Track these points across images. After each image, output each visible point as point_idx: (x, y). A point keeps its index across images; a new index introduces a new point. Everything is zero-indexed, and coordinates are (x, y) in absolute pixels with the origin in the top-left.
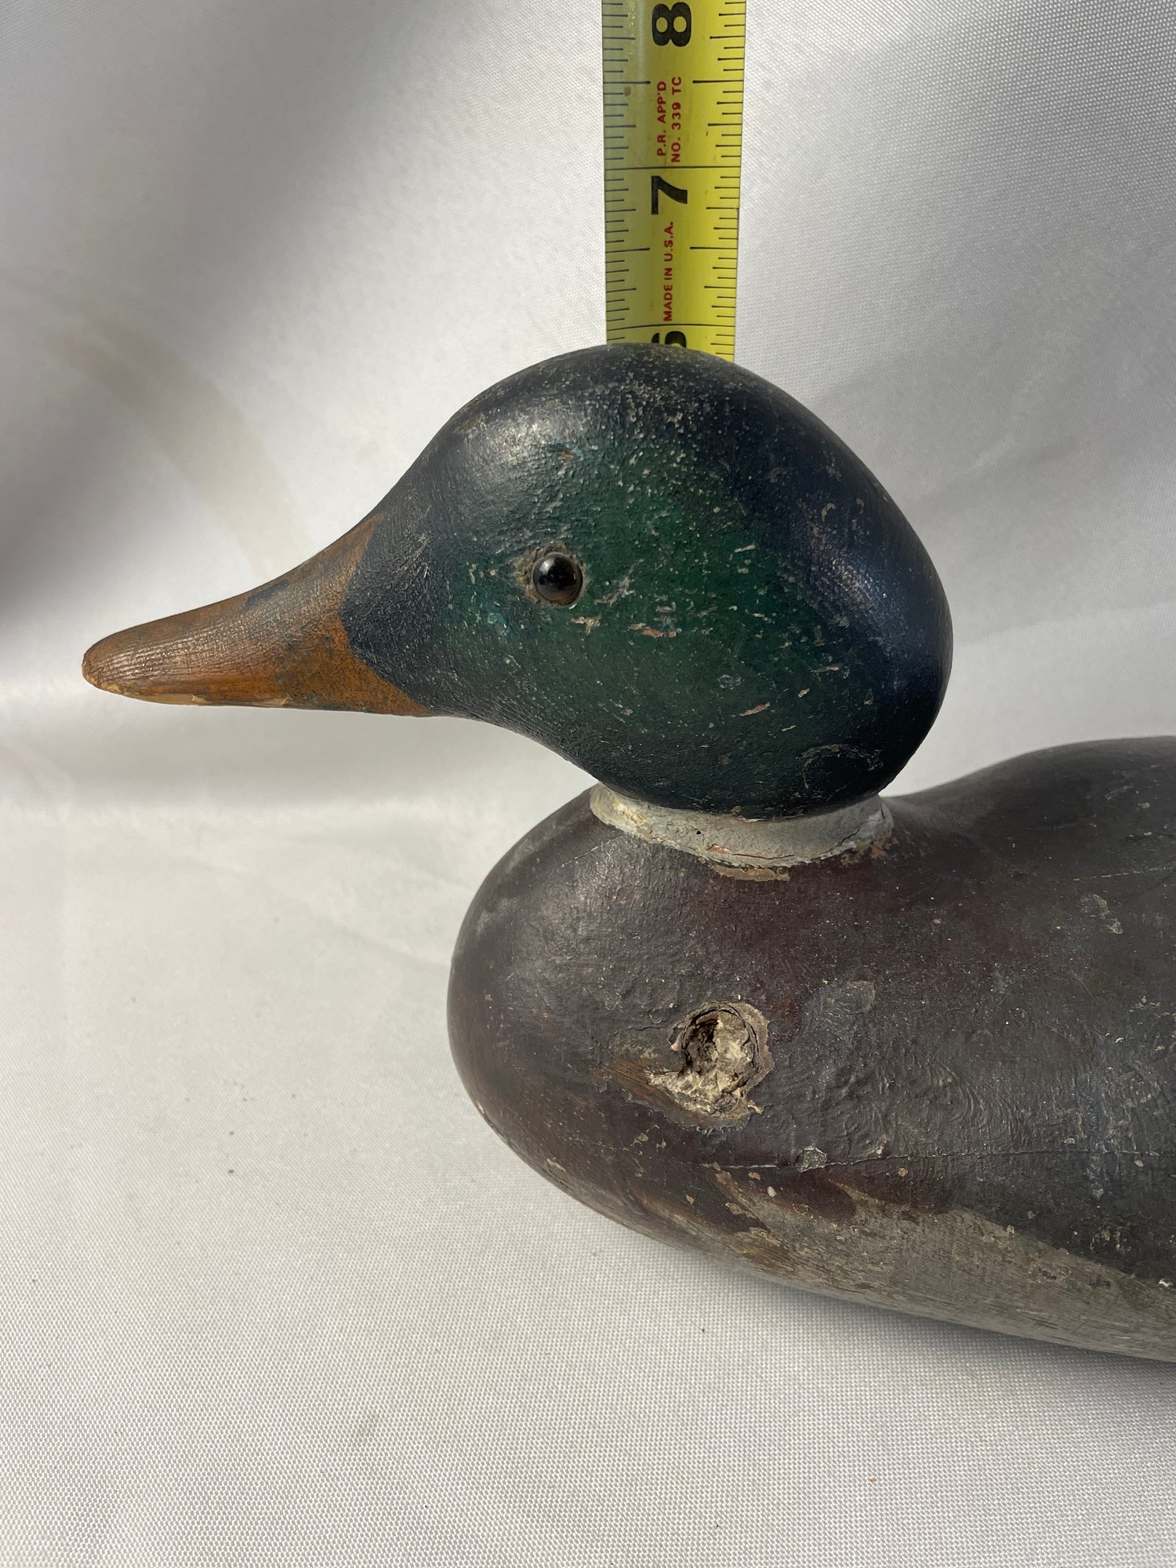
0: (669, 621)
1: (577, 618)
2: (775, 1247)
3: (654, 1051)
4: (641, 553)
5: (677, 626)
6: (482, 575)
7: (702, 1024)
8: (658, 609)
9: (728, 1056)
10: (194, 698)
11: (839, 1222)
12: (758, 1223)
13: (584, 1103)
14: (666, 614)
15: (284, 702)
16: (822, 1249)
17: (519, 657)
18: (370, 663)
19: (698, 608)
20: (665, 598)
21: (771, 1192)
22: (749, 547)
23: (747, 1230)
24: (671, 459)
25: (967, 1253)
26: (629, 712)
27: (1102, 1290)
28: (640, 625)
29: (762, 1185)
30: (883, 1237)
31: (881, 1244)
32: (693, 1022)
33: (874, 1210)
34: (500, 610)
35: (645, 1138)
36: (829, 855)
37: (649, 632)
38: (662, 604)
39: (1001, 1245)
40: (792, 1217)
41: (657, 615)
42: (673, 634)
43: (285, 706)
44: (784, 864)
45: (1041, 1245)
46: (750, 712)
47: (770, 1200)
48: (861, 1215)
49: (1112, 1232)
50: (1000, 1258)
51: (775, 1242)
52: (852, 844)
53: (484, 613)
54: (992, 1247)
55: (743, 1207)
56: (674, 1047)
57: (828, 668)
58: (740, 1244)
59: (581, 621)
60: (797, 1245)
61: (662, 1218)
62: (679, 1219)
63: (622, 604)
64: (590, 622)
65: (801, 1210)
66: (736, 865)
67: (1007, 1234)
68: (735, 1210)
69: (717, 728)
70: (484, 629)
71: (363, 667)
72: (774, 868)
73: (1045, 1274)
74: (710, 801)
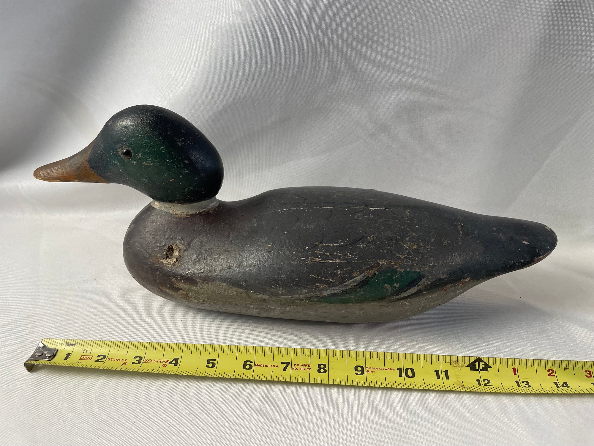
0: (150, 162)
1: (132, 161)
2: (185, 294)
3: (160, 254)
4: (142, 148)
5: (152, 163)
6: (113, 153)
7: (171, 249)
8: (147, 159)
9: (175, 254)
10: (58, 180)
11: (195, 286)
12: (181, 289)
13: (146, 267)
14: (149, 160)
15: (77, 181)
16: (193, 293)
17: (122, 169)
18: (94, 172)
19: (155, 159)
20: (148, 157)
21: (182, 281)
22: (164, 147)
23: (179, 291)
24: (147, 129)
25: (218, 290)
26: (146, 181)
27: (242, 294)
28: (144, 163)
29: (181, 280)
30: (203, 288)
31: (203, 290)
32: (168, 248)
33: (201, 283)
34: (117, 160)
35: (158, 273)
36: (199, 212)
37: (146, 164)
38: (148, 158)
39: (224, 287)
40: (187, 286)
41: (147, 161)
42: (151, 165)
43: (78, 182)
44: (189, 214)
45: (230, 286)
46: (171, 180)
47: (182, 283)
48: (199, 284)
49: (242, 282)
50: (224, 290)
51: (185, 293)
52: (205, 210)
53: (114, 161)
54: (222, 288)
55: (178, 286)
56: (164, 253)
57: (185, 171)
58: (179, 295)
59: (133, 162)
60: (189, 293)
61: (164, 291)
62: (167, 290)
63: (140, 159)
64: (135, 162)
65: (188, 285)
66: (178, 214)
67: (224, 285)
68: (177, 287)
69: (165, 184)
70: (115, 164)
71: (93, 173)
72: (186, 215)
73: (232, 292)
74: (170, 200)
